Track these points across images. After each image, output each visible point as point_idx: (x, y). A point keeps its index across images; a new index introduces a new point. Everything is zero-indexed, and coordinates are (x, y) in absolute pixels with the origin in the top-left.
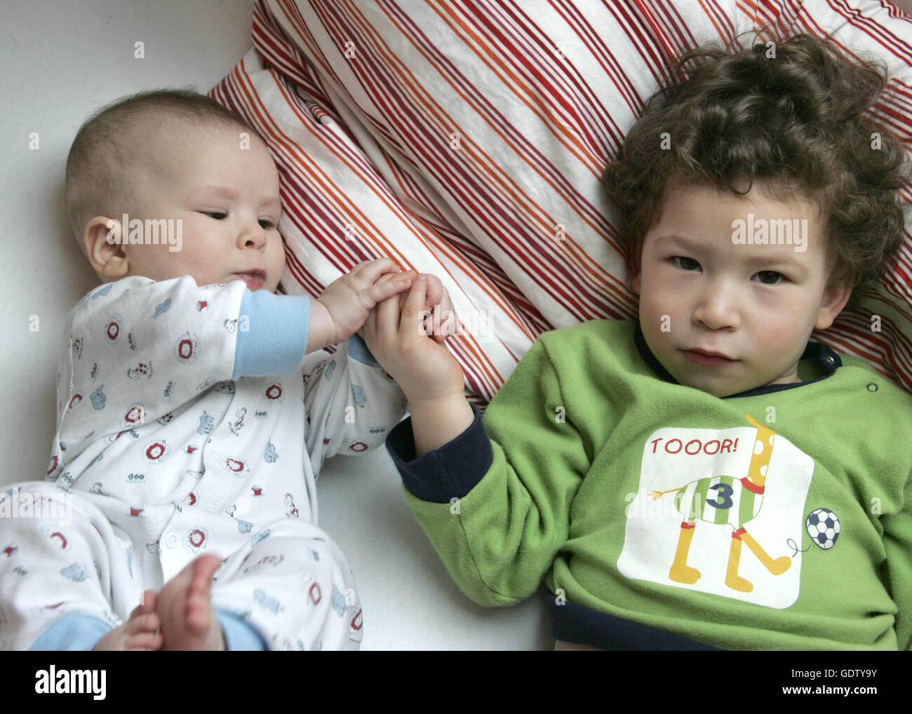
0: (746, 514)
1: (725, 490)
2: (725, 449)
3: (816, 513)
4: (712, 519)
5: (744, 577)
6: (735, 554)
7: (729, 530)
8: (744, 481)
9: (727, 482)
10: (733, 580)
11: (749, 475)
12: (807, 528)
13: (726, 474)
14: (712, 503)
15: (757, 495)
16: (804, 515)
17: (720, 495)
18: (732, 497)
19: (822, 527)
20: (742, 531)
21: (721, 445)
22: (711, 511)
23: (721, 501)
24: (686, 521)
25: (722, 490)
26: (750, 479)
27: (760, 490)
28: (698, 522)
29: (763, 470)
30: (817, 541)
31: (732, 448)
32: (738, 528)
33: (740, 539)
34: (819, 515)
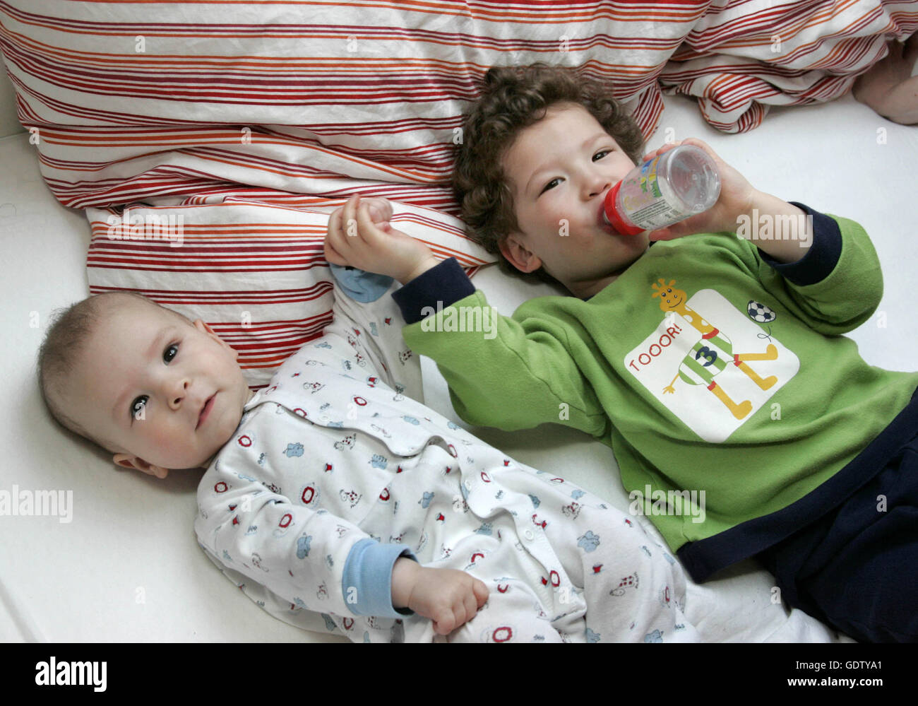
0: (727, 348)
1: (703, 352)
2: (674, 335)
3: (749, 308)
4: (718, 370)
5: (766, 377)
6: (747, 371)
7: (731, 365)
8: (704, 337)
9: (700, 348)
10: (764, 384)
11: (702, 332)
12: (756, 321)
13: (693, 345)
14: (707, 364)
15: (718, 335)
16: (746, 316)
17: (705, 357)
18: (711, 350)
19: (760, 311)
20: (736, 357)
21: (669, 335)
22: (712, 369)
23: (710, 358)
24: (708, 385)
25: (703, 353)
26: (705, 334)
27: (716, 331)
28: (714, 379)
29: (704, 323)
30: (767, 320)
31: (677, 330)
32: (733, 359)
33: (741, 362)
34: (753, 308)
